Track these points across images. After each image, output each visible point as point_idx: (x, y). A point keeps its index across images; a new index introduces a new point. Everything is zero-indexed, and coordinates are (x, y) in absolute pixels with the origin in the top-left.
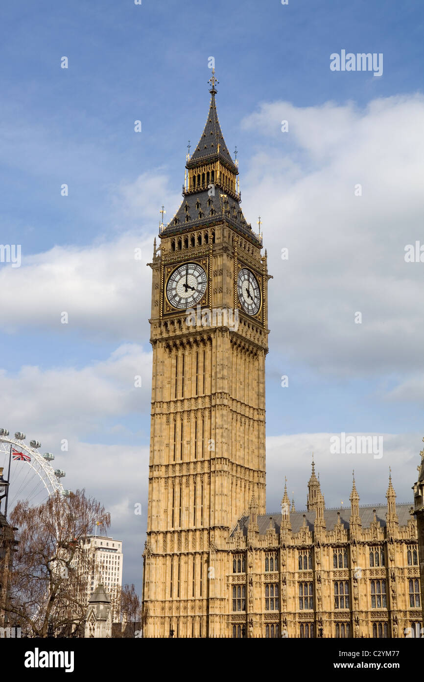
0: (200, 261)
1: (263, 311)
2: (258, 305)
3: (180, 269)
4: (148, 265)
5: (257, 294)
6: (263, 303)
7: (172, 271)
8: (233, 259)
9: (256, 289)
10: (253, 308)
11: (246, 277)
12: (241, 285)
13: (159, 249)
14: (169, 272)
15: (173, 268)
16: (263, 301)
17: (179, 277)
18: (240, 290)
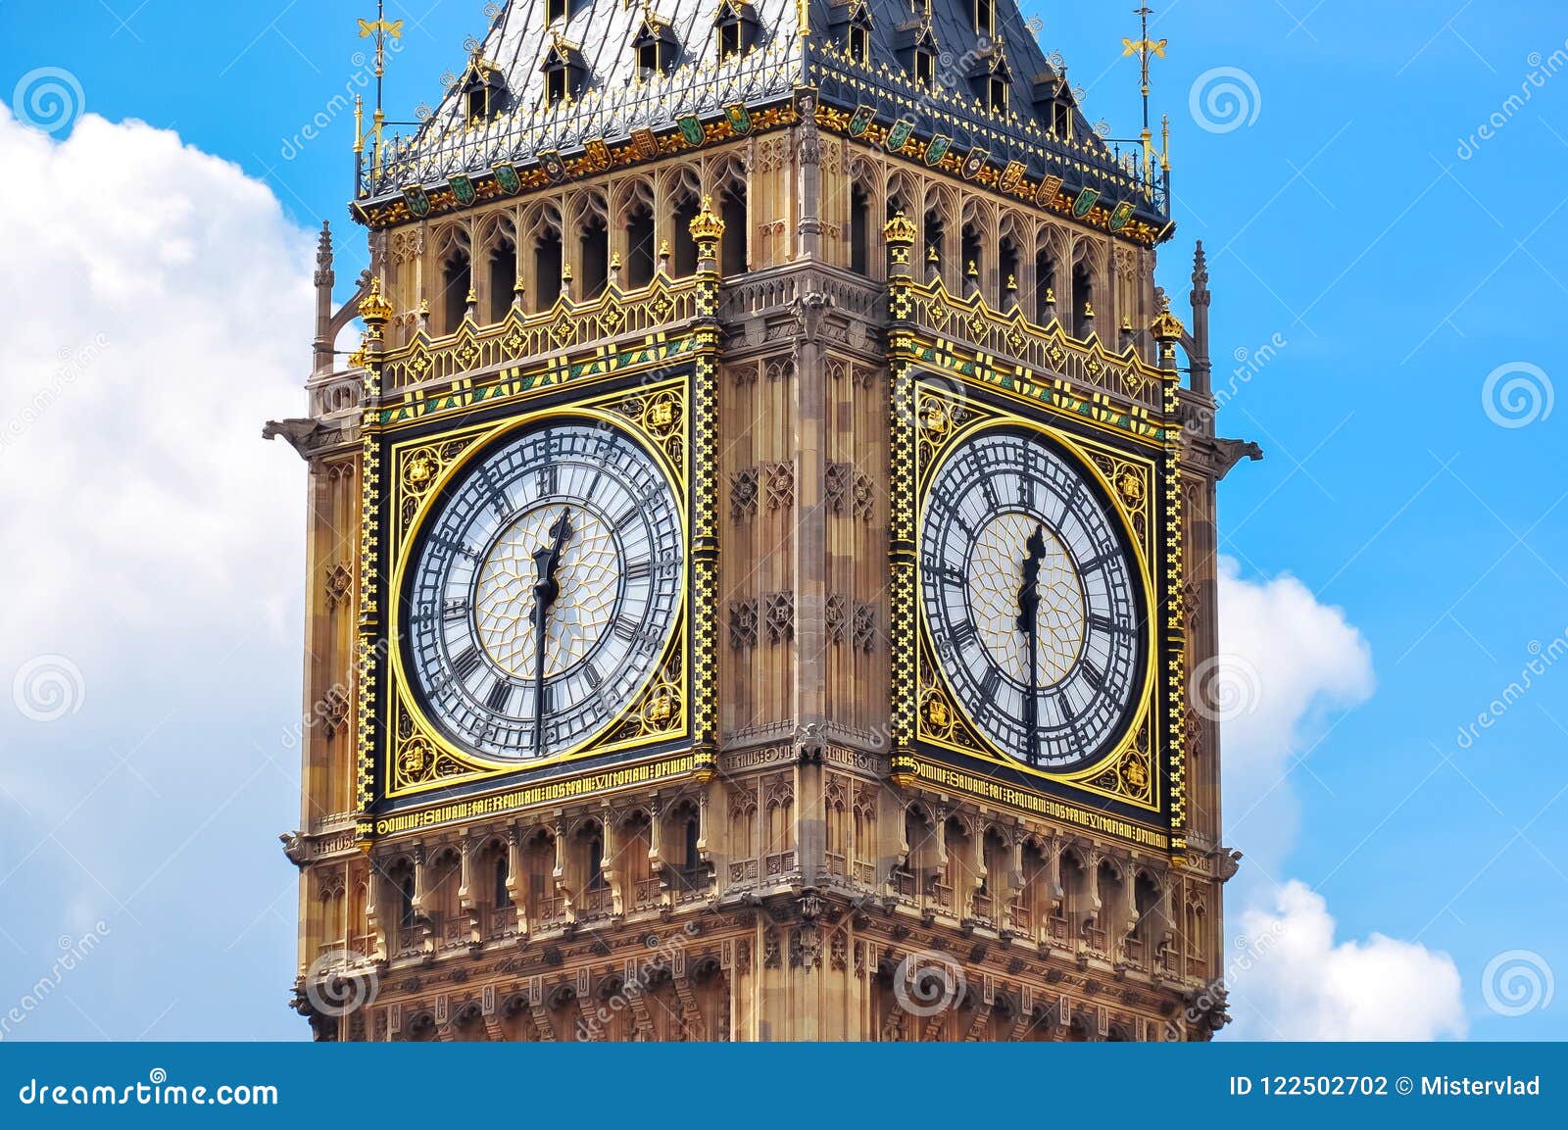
0: (633, 410)
1: (1167, 721)
2: (1122, 683)
3: (500, 463)
4: (271, 430)
5: (1113, 602)
6: (1165, 657)
7: (442, 477)
8: (878, 383)
9: (1098, 562)
10: (1077, 707)
11: (1007, 488)
12: (954, 559)
13: (350, 312)
14: (421, 486)
15: (451, 451)
16: (1163, 645)
17: (489, 523)
18: (953, 596)
